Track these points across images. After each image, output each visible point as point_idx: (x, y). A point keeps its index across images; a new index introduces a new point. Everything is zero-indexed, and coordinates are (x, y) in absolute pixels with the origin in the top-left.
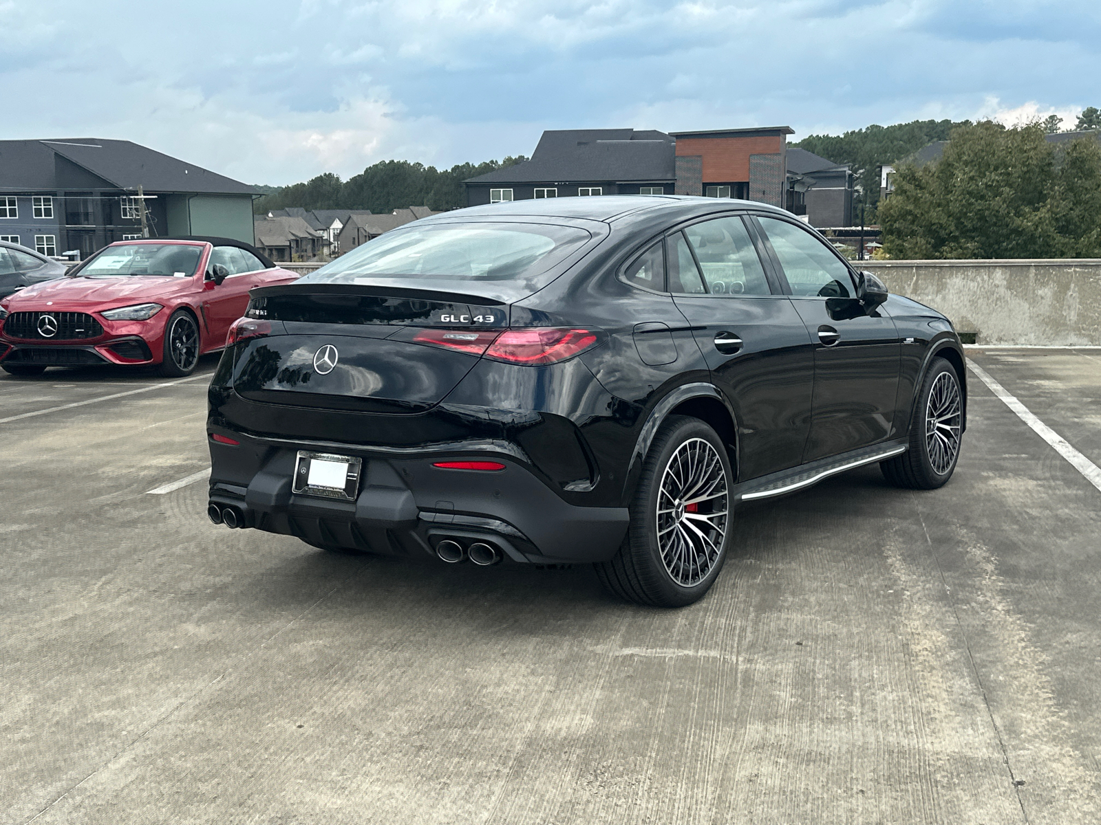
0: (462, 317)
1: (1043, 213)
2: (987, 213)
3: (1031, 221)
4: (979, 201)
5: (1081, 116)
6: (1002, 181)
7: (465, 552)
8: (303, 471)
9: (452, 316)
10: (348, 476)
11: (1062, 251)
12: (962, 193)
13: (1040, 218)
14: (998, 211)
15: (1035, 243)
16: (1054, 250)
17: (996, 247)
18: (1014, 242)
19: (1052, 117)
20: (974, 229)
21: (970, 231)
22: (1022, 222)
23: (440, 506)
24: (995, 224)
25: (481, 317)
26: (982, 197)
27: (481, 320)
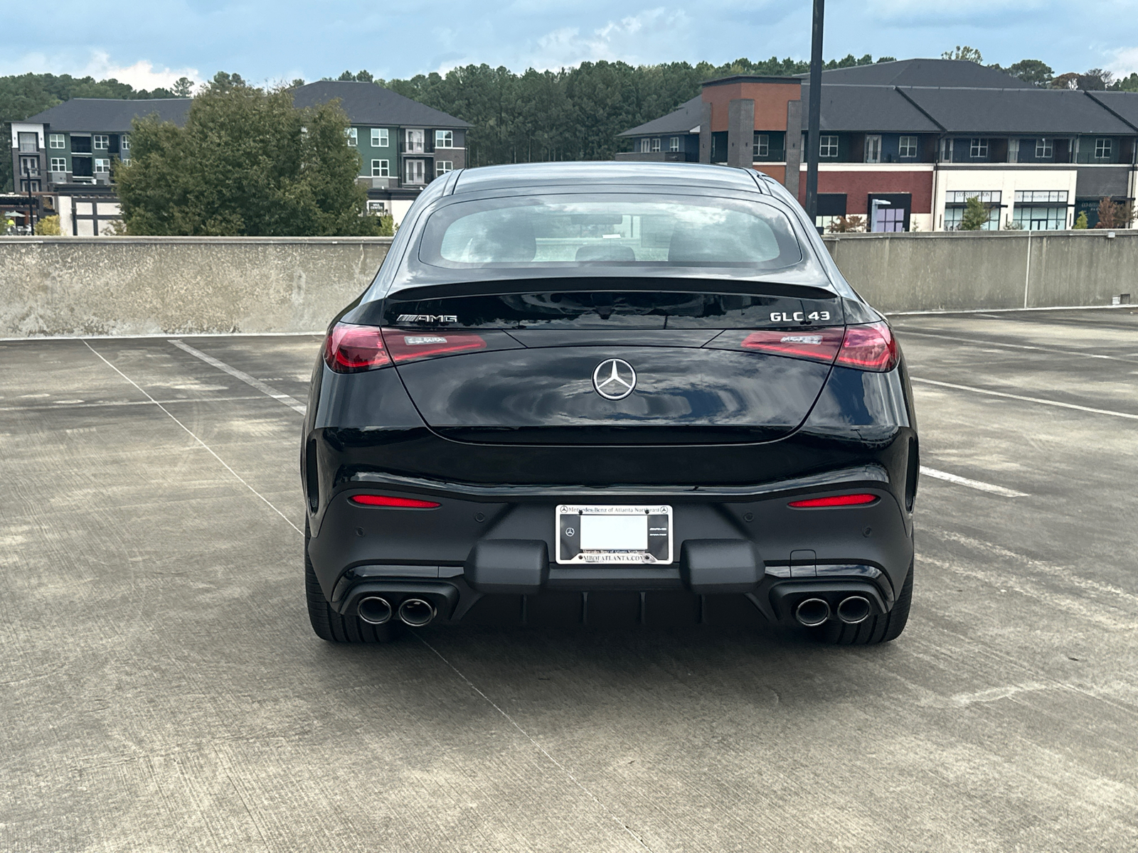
0: (795, 315)
1: (304, 187)
2: (245, 182)
3: (294, 193)
4: (237, 169)
5: (213, 81)
6: (260, 148)
7: (834, 611)
8: (570, 533)
9: (784, 314)
10: (649, 532)
11: (323, 227)
12: (219, 159)
13: (301, 192)
14: (257, 182)
15: (297, 217)
16: (316, 225)
17: (257, 221)
18: (277, 216)
19: (183, 80)
20: (233, 199)
21: (230, 201)
22: (284, 194)
23: (796, 556)
24: (254, 195)
25: (816, 313)
26: (240, 165)
27: (817, 318)
